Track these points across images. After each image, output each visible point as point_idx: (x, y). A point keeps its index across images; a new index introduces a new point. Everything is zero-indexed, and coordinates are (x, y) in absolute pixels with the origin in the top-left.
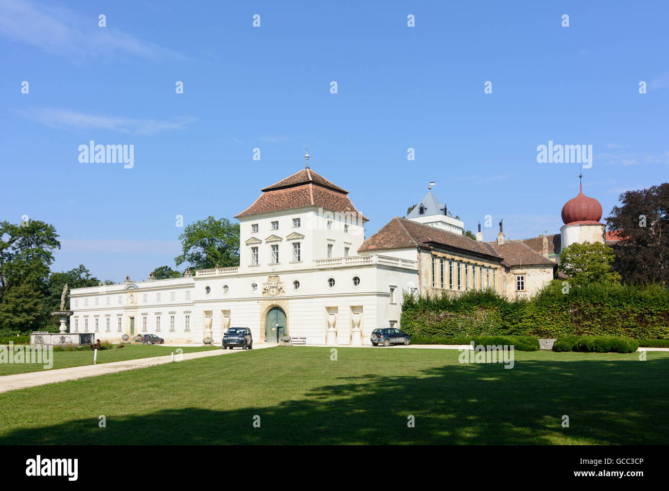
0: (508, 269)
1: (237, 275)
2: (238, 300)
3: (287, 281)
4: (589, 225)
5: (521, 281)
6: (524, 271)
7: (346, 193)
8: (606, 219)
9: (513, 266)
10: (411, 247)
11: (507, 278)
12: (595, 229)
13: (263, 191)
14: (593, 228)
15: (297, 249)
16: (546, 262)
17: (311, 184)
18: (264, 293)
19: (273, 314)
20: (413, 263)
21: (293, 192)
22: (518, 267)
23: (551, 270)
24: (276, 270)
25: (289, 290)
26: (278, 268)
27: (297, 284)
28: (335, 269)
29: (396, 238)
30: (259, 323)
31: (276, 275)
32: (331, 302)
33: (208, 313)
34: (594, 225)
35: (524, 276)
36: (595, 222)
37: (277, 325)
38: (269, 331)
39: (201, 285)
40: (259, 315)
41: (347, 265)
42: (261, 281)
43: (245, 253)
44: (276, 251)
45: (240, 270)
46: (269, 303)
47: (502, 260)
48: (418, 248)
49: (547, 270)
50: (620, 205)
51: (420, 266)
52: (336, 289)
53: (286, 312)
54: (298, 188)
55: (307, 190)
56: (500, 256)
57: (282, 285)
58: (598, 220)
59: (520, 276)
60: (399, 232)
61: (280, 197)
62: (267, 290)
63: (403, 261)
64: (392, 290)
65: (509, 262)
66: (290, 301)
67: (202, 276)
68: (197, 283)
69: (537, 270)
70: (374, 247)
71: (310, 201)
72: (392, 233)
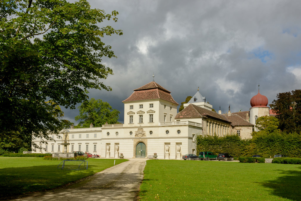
0: (233, 127)
1: (123, 128)
2: (123, 139)
3: (147, 131)
4: (263, 108)
5: (238, 132)
6: (240, 128)
7: (169, 93)
8: (269, 105)
9: (235, 126)
10: (199, 117)
11: (233, 131)
12: (265, 109)
13: (135, 91)
14: (264, 109)
15: (152, 117)
16: (249, 124)
17: (157, 89)
18: (135, 136)
19: (139, 145)
20: (200, 124)
21: (149, 92)
22: (237, 126)
23: (252, 128)
24: (141, 126)
25: (148, 135)
26: (142, 125)
27: (151, 132)
28: (169, 126)
29: (192, 113)
30: (133, 149)
31: (141, 128)
32: (167, 141)
33: (108, 144)
34: (265, 108)
35: (240, 130)
36: (265, 106)
37: (141, 150)
38: (137, 153)
39: (105, 132)
40: (133, 145)
41: (175, 125)
42: (134, 131)
43: (127, 118)
44: (141, 117)
45: (124, 126)
46: (138, 141)
47: (231, 123)
48: (202, 118)
49: (250, 128)
50: (276, 99)
51: (203, 126)
52: (169, 135)
53: (146, 145)
54: (151, 90)
55: (156, 92)
56: (229, 121)
57: (144, 133)
58: (266, 105)
59: (238, 130)
60: (193, 111)
61: (143, 94)
62: (137, 135)
63: (197, 123)
64: (193, 136)
65: (233, 124)
66: (148, 139)
67: (105, 128)
68: (103, 131)
69: (246, 128)
70: (182, 117)
71: (157, 96)
72: (189, 111)
